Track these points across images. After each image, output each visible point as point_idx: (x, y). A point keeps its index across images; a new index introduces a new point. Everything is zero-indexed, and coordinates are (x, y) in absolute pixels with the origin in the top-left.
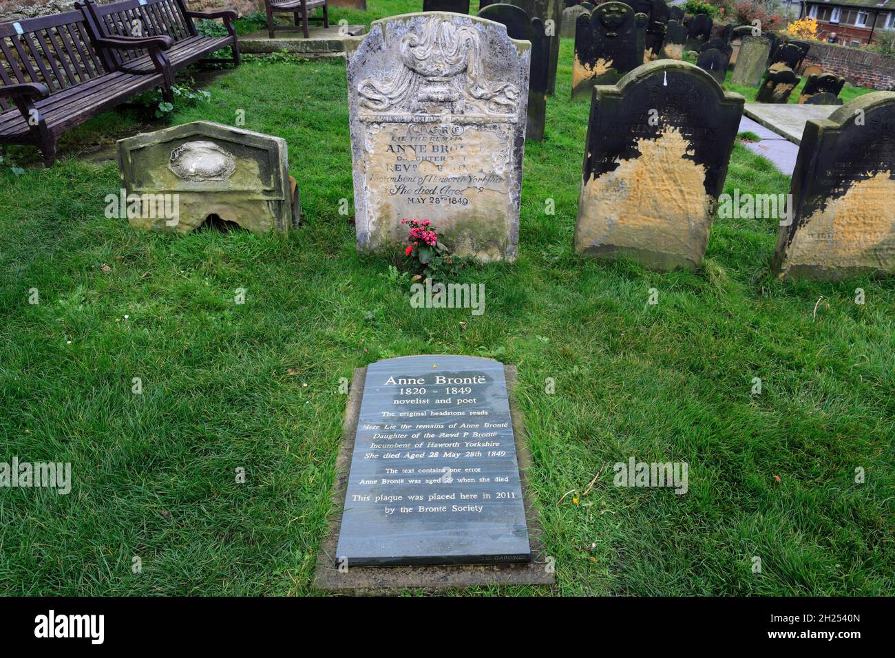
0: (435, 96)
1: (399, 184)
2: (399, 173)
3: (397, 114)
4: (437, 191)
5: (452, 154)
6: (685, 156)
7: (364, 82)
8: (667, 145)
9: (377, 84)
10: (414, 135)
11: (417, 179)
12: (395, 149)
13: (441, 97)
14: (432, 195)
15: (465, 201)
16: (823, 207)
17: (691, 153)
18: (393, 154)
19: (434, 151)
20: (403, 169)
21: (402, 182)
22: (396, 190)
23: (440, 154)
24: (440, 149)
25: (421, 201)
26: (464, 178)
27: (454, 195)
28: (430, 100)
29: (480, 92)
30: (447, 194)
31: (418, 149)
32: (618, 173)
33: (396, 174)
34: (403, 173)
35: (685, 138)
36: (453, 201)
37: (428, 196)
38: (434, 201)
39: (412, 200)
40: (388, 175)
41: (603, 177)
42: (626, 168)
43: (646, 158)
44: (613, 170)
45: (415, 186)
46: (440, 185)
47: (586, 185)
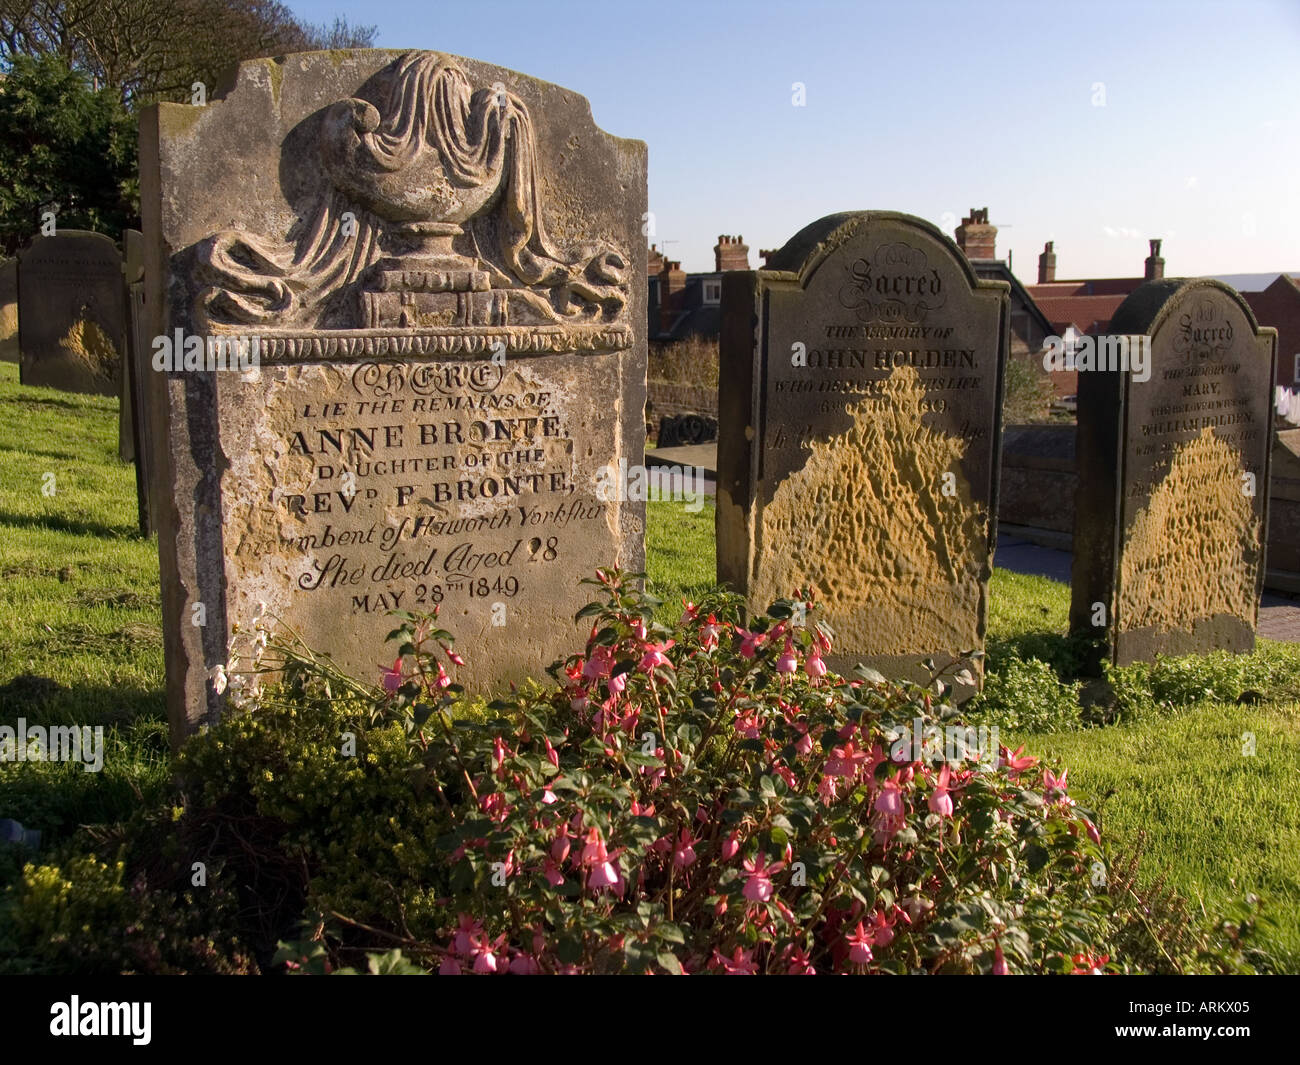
1: (327, 553)
2: (328, 519)
4: (437, 564)
6: (930, 420)
7: (217, 233)
8: (896, 395)
10: (367, 396)
11: (376, 538)
12: (313, 443)
13: (445, 277)
14: (423, 580)
15: (512, 583)
16: (1146, 504)
17: (939, 411)
18: (305, 461)
19: (423, 442)
20: (335, 501)
21: (336, 549)
22: (316, 576)
23: (440, 450)
24: (441, 433)
25: (391, 601)
26: (508, 515)
27: (482, 572)
30: (464, 570)
31: (380, 439)
32: (811, 472)
33: (315, 523)
34: (340, 521)
35: (924, 379)
36: (481, 589)
37: (408, 585)
38: (429, 594)
39: (363, 603)
40: (292, 529)
41: (783, 486)
42: (825, 461)
43: (861, 430)
44: (799, 466)
45: (372, 556)
46: (444, 543)
47: (747, 511)
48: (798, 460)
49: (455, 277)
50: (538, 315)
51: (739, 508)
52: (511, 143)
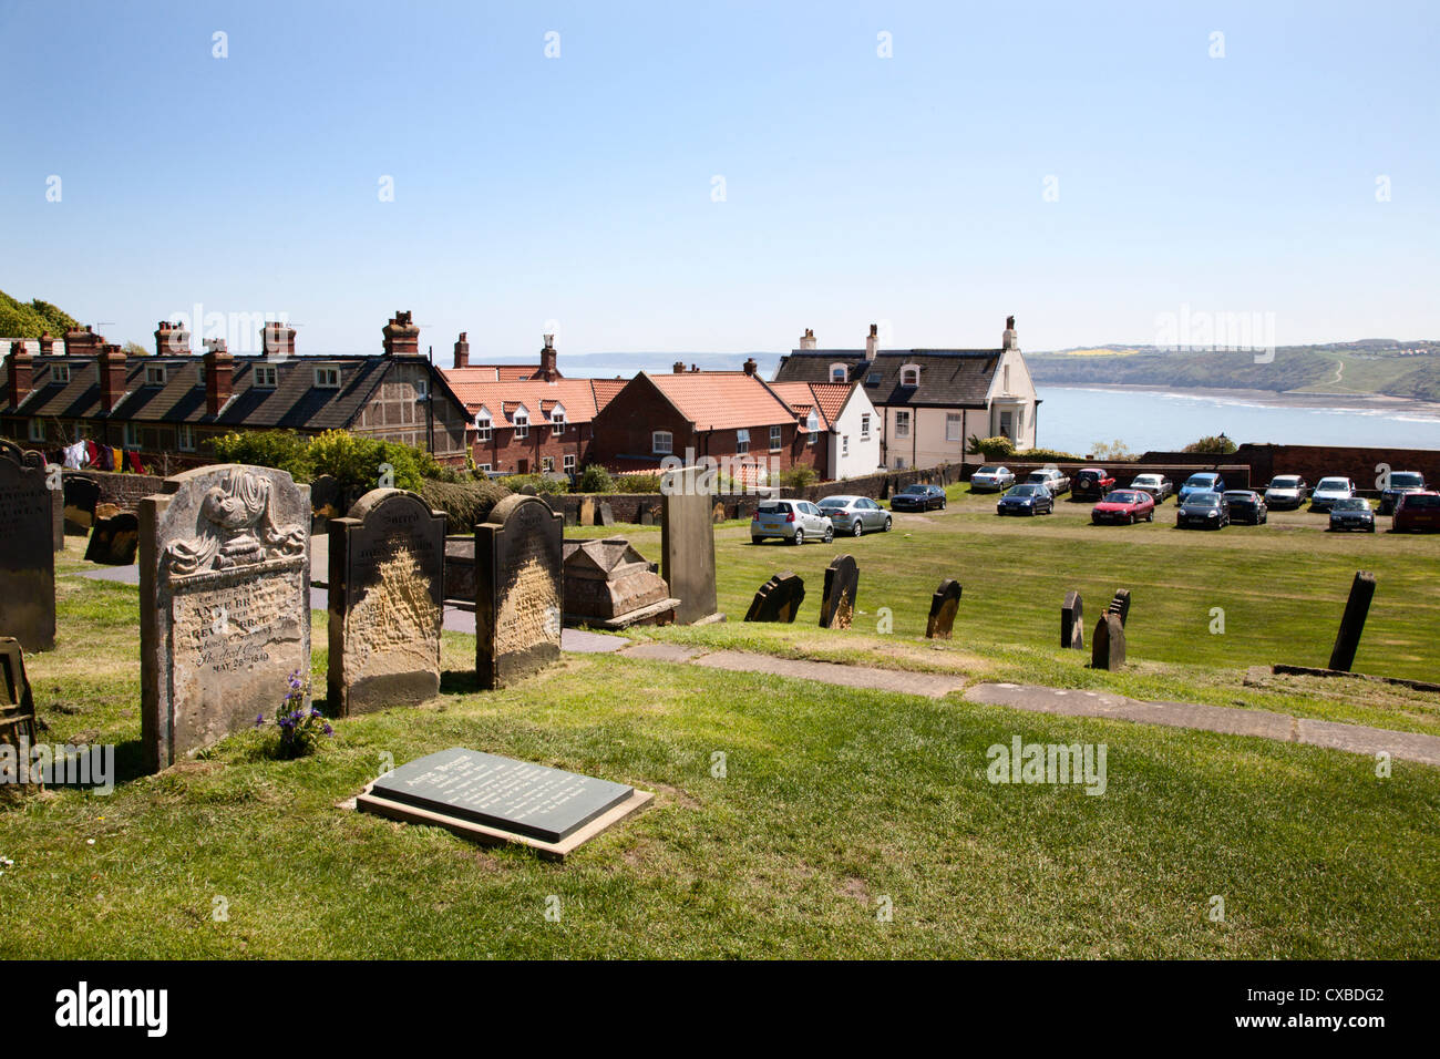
0: (241, 547)
1: (205, 652)
2: (206, 639)
3: (206, 572)
4: (241, 651)
5: (254, 607)
6: (415, 573)
7: (175, 542)
8: (400, 564)
9: (185, 543)
10: (219, 592)
11: (221, 643)
12: (202, 612)
13: (245, 547)
14: (236, 658)
15: (266, 656)
16: (507, 597)
17: (418, 569)
18: (200, 618)
19: (237, 607)
20: (209, 632)
21: (208, 649)
22: (202, 660)
23: (242, 609)
24: (243, 603)
25: (226, 667)
26: (264, 630)
27: (255, 653)
28: (238, 552)
29: (277, 537)
30: (250, 652)
31: (223, 607)
32: (368, 600)
33: (203, 641)
34: (210, 638)
35: (412, 556)
36: (256, 659)
37: (232, 660)
38: (238, 663)
39: (216, 668)
40: (195, 642)
41: (356, 607)
42: (374, 594)
43: (387, 580)
44: (363, 598)
45: (219, 650)
46: (244, 643)
47: (343, 618)
48: (362, 595)
49: (250, 546)
50: (276, 556)
51: (339, 617)
52: (267, 495)
